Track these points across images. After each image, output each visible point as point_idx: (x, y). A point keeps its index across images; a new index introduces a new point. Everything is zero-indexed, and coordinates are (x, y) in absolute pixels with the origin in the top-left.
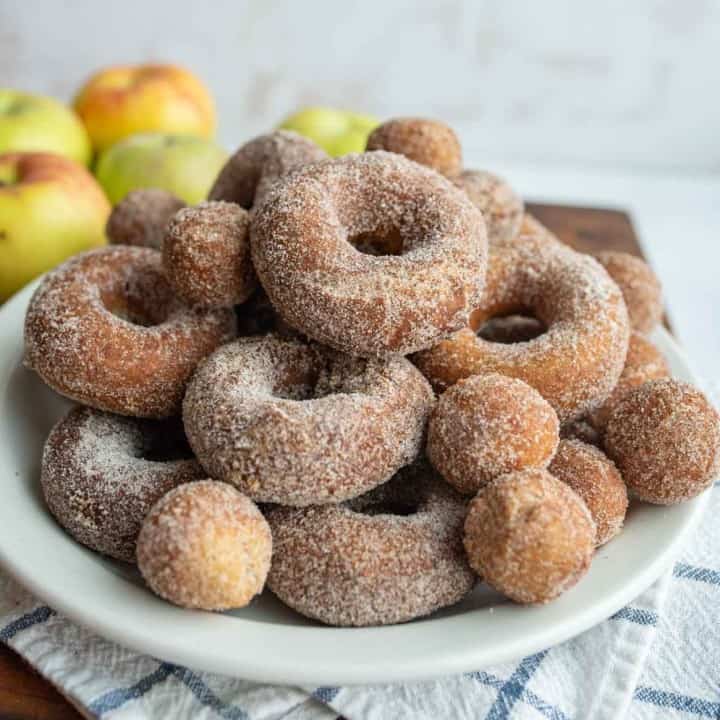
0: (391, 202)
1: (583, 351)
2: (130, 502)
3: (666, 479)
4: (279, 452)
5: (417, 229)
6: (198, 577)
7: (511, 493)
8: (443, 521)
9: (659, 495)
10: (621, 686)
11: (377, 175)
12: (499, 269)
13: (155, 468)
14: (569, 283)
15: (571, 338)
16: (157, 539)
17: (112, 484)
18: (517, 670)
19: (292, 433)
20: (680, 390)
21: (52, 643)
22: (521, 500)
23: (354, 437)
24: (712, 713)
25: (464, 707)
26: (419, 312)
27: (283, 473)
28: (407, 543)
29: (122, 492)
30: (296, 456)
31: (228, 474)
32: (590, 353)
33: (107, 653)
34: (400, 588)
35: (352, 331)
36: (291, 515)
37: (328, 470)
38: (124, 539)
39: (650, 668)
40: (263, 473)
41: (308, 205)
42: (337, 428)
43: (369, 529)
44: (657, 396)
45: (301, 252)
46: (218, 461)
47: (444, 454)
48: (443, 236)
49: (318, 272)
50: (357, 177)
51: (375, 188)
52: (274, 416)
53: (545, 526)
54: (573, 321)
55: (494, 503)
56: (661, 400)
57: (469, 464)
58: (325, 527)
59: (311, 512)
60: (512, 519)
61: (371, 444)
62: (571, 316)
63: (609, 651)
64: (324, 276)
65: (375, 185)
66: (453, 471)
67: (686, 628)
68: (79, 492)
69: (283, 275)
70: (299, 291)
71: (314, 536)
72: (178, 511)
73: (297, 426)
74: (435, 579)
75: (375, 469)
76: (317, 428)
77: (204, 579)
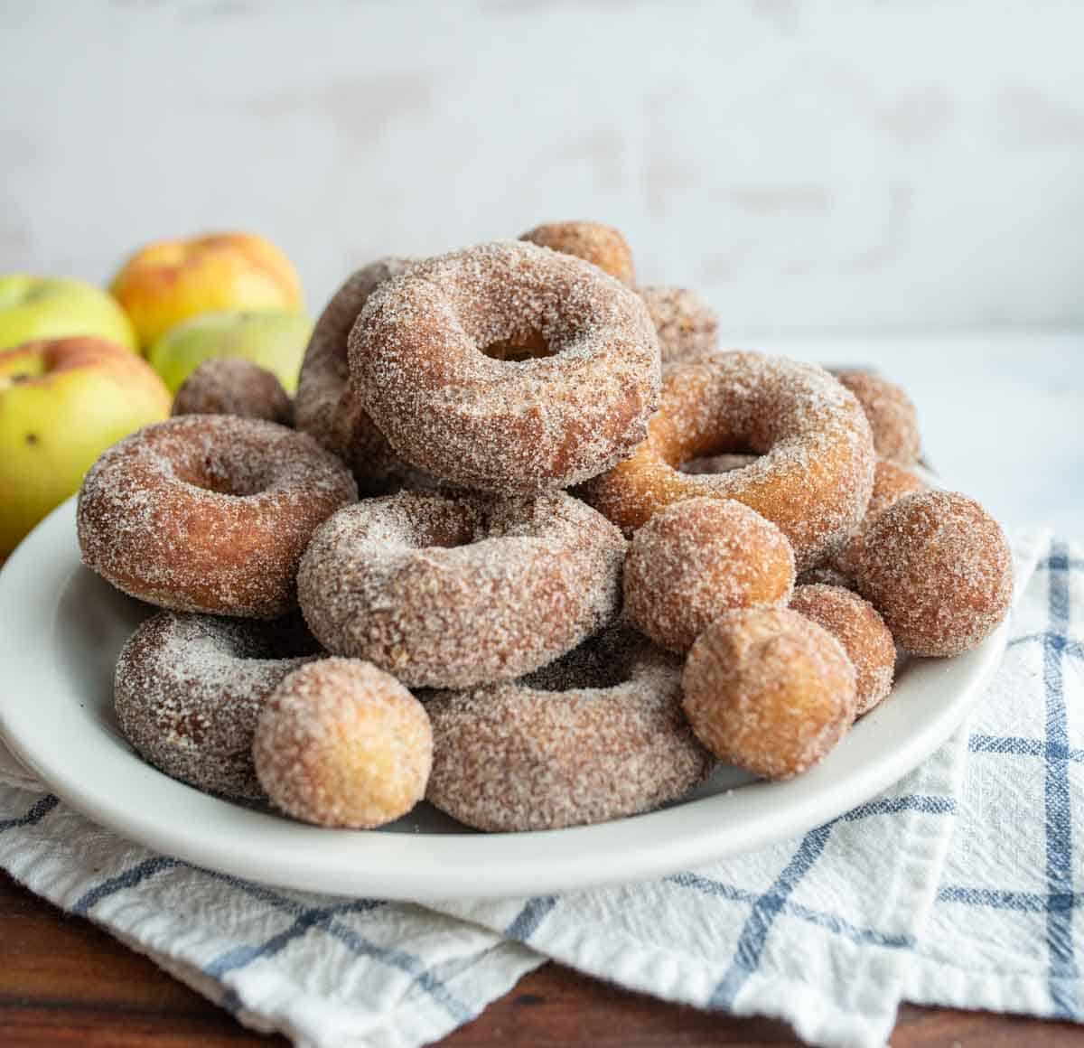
0: (525, 298)
1: (816, 467)
2: (239, 707)
3: (941, 613)
4: (430, 607)
5: (564, 327)
6: (339, 772)
7: (738, 628)
8: (655, 688)
9: (936, 638)
10: (918, 885)
11: (503, 266)
12: (697, 391)
13: (267, 665)
14: (788, 394)
15: (798, 454)
16: (281, 728)
17: (212, 687)
18: (776, 883)
19: (444, 582)
20: (946, 500)
21: (148, 907)
22: (752, 634)
23: (525, 582)
24: (1040, 908)
25: (707, 930)
26: (585, 421)
27: (438, 636)
28: (609, 715)
29: (227, 695)
30: (452, 610)
31: (365, 649)
32: (825, 470)
33: (223, 913)
34: (606, 771)
35: (503, 457)
36: (454, 701)
37: (496, 627)
38: (234, 758)
39: (952, 865)
40: (411, 639)
41: (421, 310)
42: (502, 572)
43: (558, 704)
44: (918, 509)
45: (421, 367)
46: (351, 635)
47: (647, 601)
48: (599, 328)
49: (447, 388)
50: (477, 272)
51: (503, 283)
52: (419, 565)
53: (787, 661)
54: (798, 435)
55: (717, 645)
56: (923, 514)
57: (680, 608)
58: (500, 707)
59: (479, 694)
60: (743, 658)
61: (548, 590)
62: (796, 431)
63: (896, 848)
64: (457, 392)
65: (502, 279)
66: (661, 619)
67: (994, 810)
68: (170, 703)
69: (402, 400)
70: (427, 417)
71: (487, 720)
72: (304, 690)
73: (450, 573)
74: (652, 758)
75: (558, 626)
76: (476, 573)
77: (347, 774)
